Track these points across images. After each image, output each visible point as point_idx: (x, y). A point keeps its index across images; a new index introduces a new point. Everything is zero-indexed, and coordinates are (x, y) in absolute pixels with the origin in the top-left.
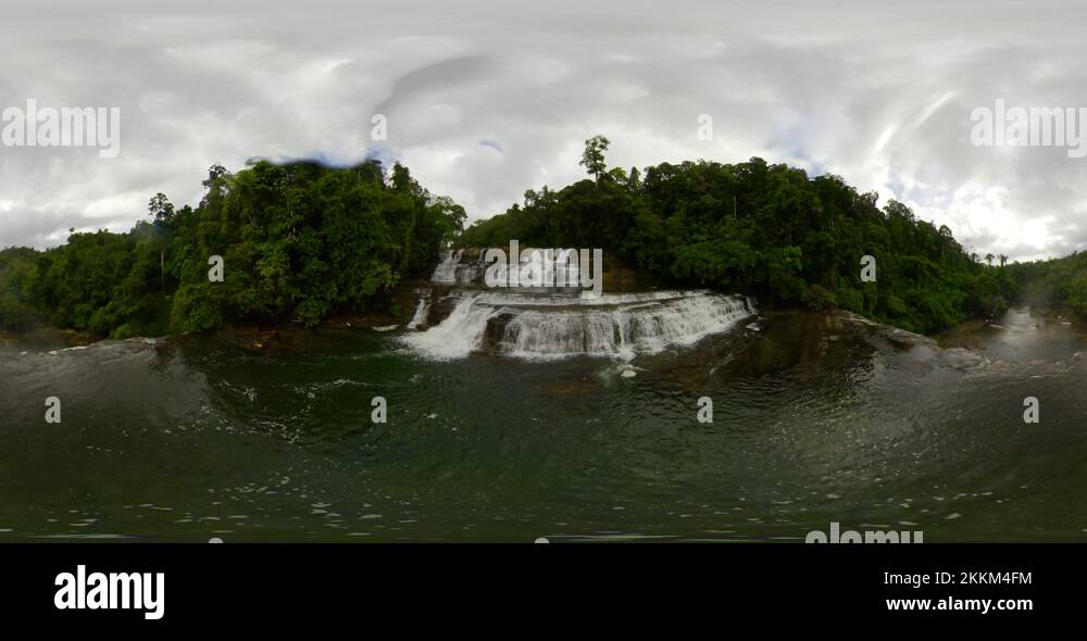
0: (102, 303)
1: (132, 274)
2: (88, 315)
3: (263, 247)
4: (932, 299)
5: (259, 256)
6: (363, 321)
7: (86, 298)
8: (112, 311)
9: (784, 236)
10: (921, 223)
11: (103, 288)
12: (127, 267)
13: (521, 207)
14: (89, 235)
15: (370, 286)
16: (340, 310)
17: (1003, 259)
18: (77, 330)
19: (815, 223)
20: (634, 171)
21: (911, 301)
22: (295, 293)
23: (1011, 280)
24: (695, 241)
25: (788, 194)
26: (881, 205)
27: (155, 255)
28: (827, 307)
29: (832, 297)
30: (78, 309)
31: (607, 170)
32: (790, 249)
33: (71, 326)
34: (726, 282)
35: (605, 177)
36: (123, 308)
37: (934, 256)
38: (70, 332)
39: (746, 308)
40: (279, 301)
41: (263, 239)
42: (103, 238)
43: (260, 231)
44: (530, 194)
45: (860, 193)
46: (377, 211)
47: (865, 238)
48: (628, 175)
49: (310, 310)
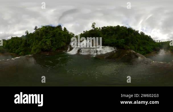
0: (17, 48)
1: (22, 44)
2: (15, 50)
3: (47, 40)
4: (147, 48)
5: (46, 41)
6: (61, 50)
7: (15, 48)
8: (19, 50)
9: (122, 38)
10: (146, 35)
11: (18, 46)
12: (21, 42)
13: (83, 33)
14: (14, 37)
15: (62, 45)
16: (58, 49)
17: (159, 41)
18: (13, 53)
19: (127, 35)
20: (100, 28)
21: (144, 48)
22: (52, 47)
23: (161, 45)
24: (108, 39)
25: (123, 31)
26: (139, 32)
27: (26, 41)
28: (128, 49)
29: (129, 48)
30: (13, 50)
31: (95, 28)
32: (122, 40)
33: (12, 52)
34: (112, 45)
35: (95, 29)
36: (21, 49)
37: (148, 40)
38: (12, 53)
39: (115, 49)
40: (50, 48)
41: (47, 38)
42: (17, 38)
43: (46, 37)
44: (84, 32)
45: (136, 30)
46: (63, 35)
47: (136, 38)
48: (99, 29)
49: (54, 49)
